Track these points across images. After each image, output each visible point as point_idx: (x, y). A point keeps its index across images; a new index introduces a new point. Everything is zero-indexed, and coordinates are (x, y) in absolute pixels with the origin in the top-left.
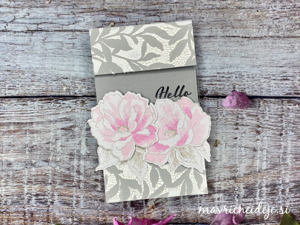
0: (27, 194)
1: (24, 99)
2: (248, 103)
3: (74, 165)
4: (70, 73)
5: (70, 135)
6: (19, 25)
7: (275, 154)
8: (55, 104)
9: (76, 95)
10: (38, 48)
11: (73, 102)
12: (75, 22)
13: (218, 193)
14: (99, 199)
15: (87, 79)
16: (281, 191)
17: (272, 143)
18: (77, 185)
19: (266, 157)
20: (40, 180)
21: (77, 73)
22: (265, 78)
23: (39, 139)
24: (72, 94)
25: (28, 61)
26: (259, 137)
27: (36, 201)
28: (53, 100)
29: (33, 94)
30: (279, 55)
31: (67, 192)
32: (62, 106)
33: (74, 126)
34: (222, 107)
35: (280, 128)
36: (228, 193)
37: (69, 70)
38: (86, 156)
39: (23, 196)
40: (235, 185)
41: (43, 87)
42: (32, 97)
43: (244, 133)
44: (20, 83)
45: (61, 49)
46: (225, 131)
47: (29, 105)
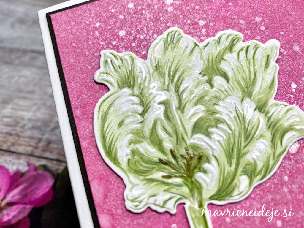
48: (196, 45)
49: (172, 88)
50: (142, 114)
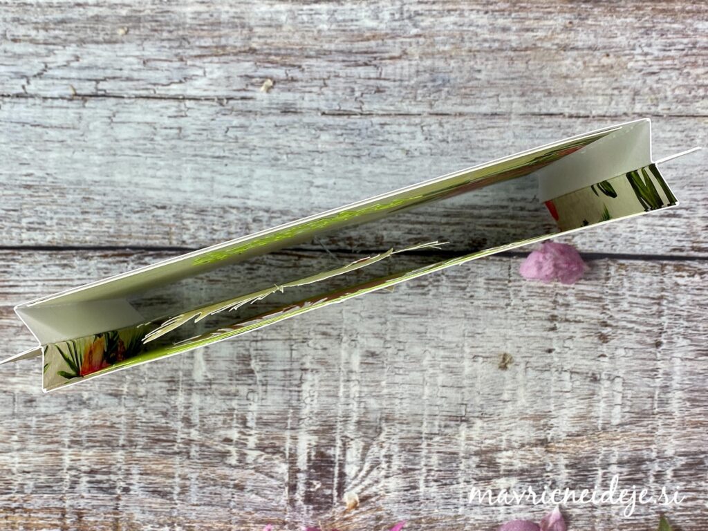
0: (69, 469)
1: (64, 252)
2: (580, 269)
3: (177, 404)
4: (171, 194)
6: (56, 82)
7: (642, 389)
8: (135, 266)
9: (185, 246)
10: (97, 137)
12: (185, 79)
13: (505, 476)
14: (232, 482)
15: (209, 209)
16: (654, 475)
17: (635, 364)
18: (185, 450)
19: (621, 395)
20: (99, 439)
21: (188, 195)
24: (175, 243)
25: (74, 166)
26: (605, 350)
27: (89, 485)
28: (133, 258)
29: (86, 242)
31: (160, 467)
34: (518, 278)
35: (656, 329)
36: (530, 476)
37: (168, 188)
38: (205, 384)
39: (59, 475)
40: (547, 458)
41: (108, 226)
42: (83, 250)
43: (571, 338)
44: (57, 216)
45: (152, 140)
46: (525, 333)
47: (77, 267)
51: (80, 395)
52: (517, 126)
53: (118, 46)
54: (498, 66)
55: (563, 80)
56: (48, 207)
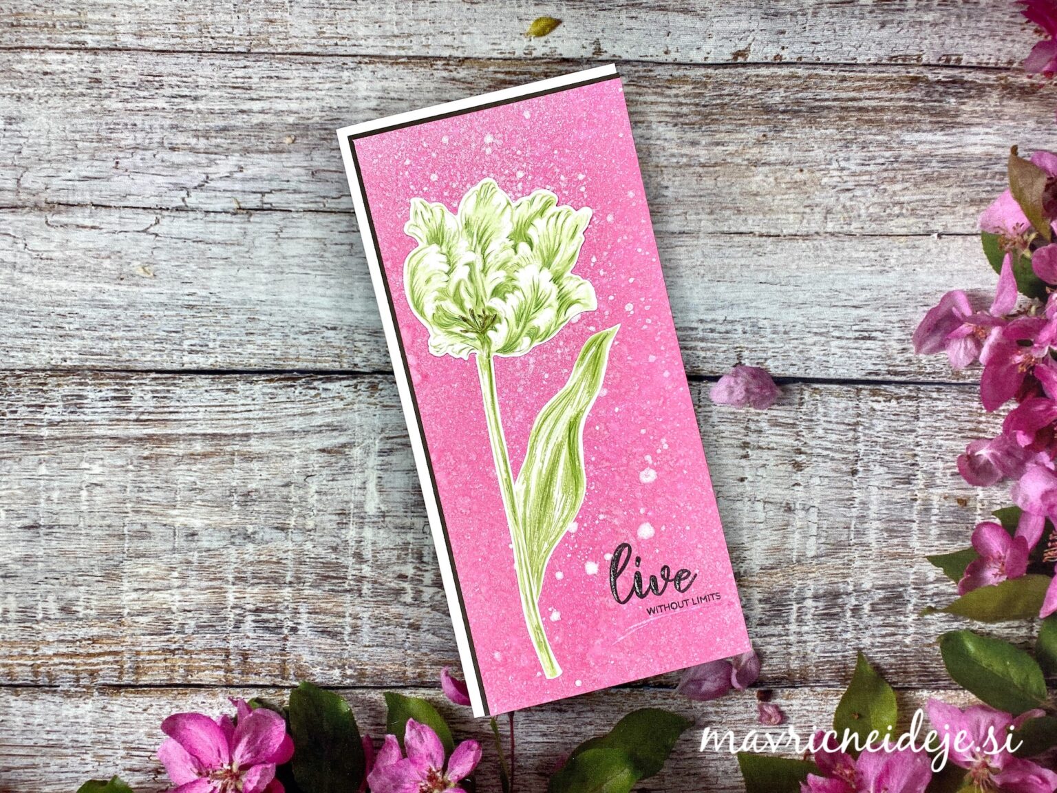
0: (232, 608)
1: (227, 376)
2: (773, 394)
3: (348, 538)
4: (342, 315)
5: (340, 465)
6: (218, 194)
7: (838, 519)
8: (304, 391)
9: (357, 370)
10: (264, 254)
11: (349, 386)
14: (407, 622)
16: (851, 610)
17: (830, 493)
18: (356, 588)
19: (816, 526)
20: (265, 575)
21: (359, 316)
22: (816, 334)
23: (265, 475)
24: (346, 367)
25: (239, 285)
26: (799, 478)
27: (254, 625)
28: (300, 382)
29: (250, 365)
30: (852, 278)
31: (330, 606)
32: (323, 395)
33: (351, 445)
34: (708, 403)
35: (851, 457)
37: (339, 308)
38: (378, 517)
39: (223, 613)
41: (274, 348)
42: (247, 373)
43: (764, 466)
44: (220, 338)
45: (322, 256)
47: (241, 392)
48: (509, 204)
49: (479, 249)
50: (448, 273)
51: (245, 528)
52: (706, 244)
53: (284, 155)
54: (685, 182)
55: (752, 198)
56: (211, 328)
